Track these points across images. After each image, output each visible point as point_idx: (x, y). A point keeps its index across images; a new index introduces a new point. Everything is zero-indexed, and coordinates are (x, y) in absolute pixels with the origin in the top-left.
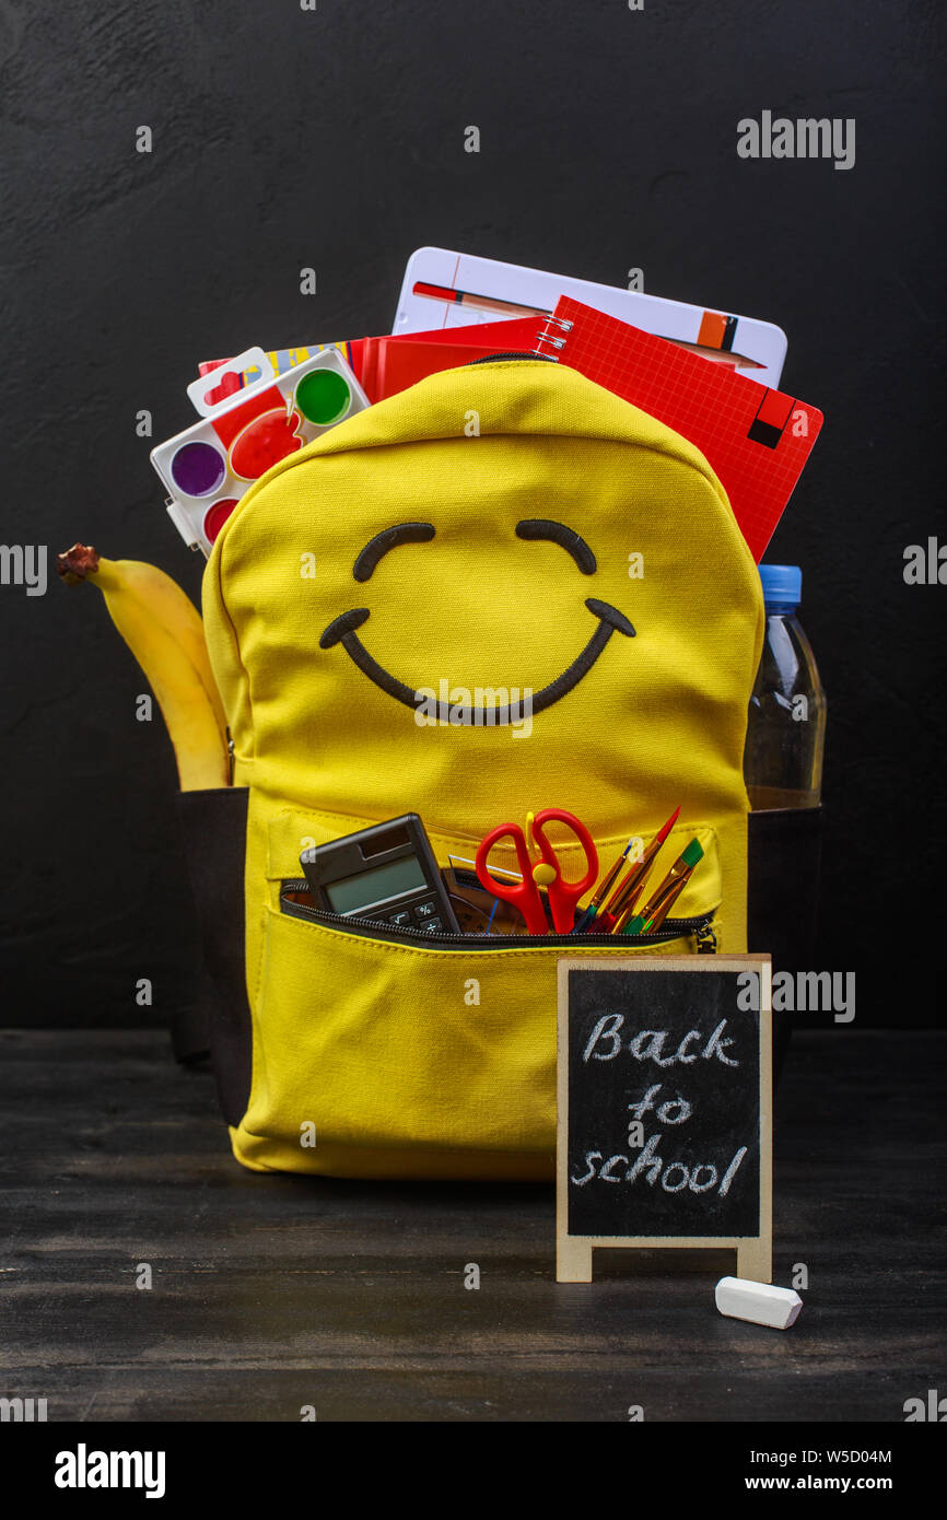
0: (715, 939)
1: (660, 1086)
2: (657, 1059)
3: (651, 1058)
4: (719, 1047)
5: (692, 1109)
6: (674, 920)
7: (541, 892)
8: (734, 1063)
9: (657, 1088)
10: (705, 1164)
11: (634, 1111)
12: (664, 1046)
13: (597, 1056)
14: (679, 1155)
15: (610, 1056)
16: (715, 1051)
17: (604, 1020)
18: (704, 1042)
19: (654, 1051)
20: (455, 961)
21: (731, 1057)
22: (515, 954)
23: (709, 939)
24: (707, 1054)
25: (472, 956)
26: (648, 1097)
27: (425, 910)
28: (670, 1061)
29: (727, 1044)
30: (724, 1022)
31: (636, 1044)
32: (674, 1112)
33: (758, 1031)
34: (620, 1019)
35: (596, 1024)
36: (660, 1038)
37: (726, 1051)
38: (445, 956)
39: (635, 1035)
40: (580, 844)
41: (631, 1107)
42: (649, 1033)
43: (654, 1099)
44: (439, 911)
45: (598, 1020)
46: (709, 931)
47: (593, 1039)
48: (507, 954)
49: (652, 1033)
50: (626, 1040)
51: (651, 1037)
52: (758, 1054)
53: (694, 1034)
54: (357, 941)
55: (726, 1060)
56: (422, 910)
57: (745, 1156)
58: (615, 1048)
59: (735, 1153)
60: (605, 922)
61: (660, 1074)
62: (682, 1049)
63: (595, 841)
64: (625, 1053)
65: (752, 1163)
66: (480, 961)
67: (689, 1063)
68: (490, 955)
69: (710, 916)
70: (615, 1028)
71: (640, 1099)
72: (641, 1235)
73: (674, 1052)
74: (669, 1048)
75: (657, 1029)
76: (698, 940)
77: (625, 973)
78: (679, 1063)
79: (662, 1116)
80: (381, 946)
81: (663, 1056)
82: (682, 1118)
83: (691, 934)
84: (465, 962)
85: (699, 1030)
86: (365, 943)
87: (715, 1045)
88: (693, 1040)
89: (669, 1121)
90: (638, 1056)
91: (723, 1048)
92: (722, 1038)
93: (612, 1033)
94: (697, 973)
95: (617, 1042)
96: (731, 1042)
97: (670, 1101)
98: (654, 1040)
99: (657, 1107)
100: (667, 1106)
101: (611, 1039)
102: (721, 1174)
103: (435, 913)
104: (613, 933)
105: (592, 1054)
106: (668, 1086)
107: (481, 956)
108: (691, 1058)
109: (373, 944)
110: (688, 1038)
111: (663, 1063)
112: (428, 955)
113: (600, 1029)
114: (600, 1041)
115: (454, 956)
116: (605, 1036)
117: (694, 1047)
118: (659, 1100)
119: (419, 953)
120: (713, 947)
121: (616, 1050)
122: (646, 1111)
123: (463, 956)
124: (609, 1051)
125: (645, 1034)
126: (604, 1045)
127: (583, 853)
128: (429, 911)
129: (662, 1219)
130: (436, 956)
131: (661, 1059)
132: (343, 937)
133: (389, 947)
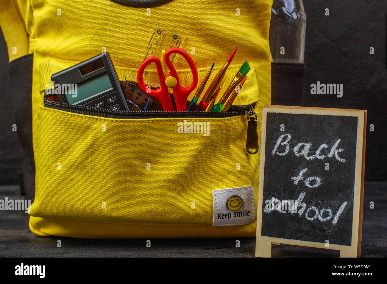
0: (256, 117)
1: (307, 169)
2: (306, 156)
3: (303, 156)
4: (336, 152)
5: (322, 181)
6: (236, 106)
7: (170, 93)
8: (343, 161)
9: (305, 170)
10: (326, 208)
11: (294, 181)
12: (310, 150)
13: (278, 153)
14: (314, 203)
15: (284, 154)
16: (334, 154)
17: (282, 136)
18: (329, 150)
19: (305, 152)
20: (126, 124)
21: (342, 157)
22: (157, 121)
23: (254, 116)
24: (330, 155)
25: (135, 121)
26: (301, 174)
27: (111, 100)
28: (312, 158)
29: (340, 151)
30: (339, 140)
31: (296, 149)
32: (313, 182)
33: (356, 145)
34: (290, 137)
35: (278, 138)
36: (308, 146)
37: (340, 154)
38: (121, 121)
39: (296, 144)
40: (190, 70)
41: (292, 178)
42: (303, 144)
43: (303, 175)
44: (118, 100)
45: (279, 136)
46: (253, 113)
47: (277, 145)
48: (153, 121)
49: (304, 144)
50: (292, 147)
51: (303, 146)
52: (355, 156)
53: (324, 146)
54: (78, 116)
55: (339, 159)
56: (110, 100)
57: (346, 206)
58: (286, 150)
59: (341, 204)
60: (202, 106)
61: (308, 164)
62: (318, 152)
63: (198, 69)
64: (291, 153)
65: (349, 210)
66: (139, 124)
67: (321, 159)
68: (144, 121)
69: (254, 105)
70: (287, 141)
71: (297, 175)
72: (294, 239)
73: (314, 154)
74: (312, 152)
75: (307, 142)
76: (248, 117)
77: (293, 115)
78: (316, 159)
79: (307, 184)
80: (90, 118)
81: (309, 155)
82: (317, 185)
83: (244, 114)
84: (131, 124)
85: (327, 144)
86: (82, 117)
87: (334, 151)
88: (324, 148)
89: (310, 186)
90: (297, 155)
91: (338, 153)
92: (338, 148)
93: (285, 143)
94: (327, 116)
95: (288, 147)
96: (342, 150)
97: (311, 177)
98: (305, 147)
99: (305, 179)
100: (309, 179)
101: (285, 146)
102: (334, 214)
103: (117, 101)
104: (206, 110)
105: (276, 152)
106: (310, 169)
107: (139, 121)
108: (322, 157)
109: (86, 118)
110: (321, 147)
111: (308, 158)
112: (112, 121)
113: (280, 141)
114: (280, 146)
115: (126, 121)
116: (282, 144)
117: (323, 152)
118: (306, 176)
119: (108, 121)
120: (255, 120)
121: (287, 151)
122: (300, 181)
123: (130, 121)
124: (283, 151)
125: (300, 144)
126: (281, 149)
127: (191, 75)
128: (114, 101)
129: (304, 232)
130: (117, 121)
131: (308, 156)
132: (72, 115)
133: (94, 119)
